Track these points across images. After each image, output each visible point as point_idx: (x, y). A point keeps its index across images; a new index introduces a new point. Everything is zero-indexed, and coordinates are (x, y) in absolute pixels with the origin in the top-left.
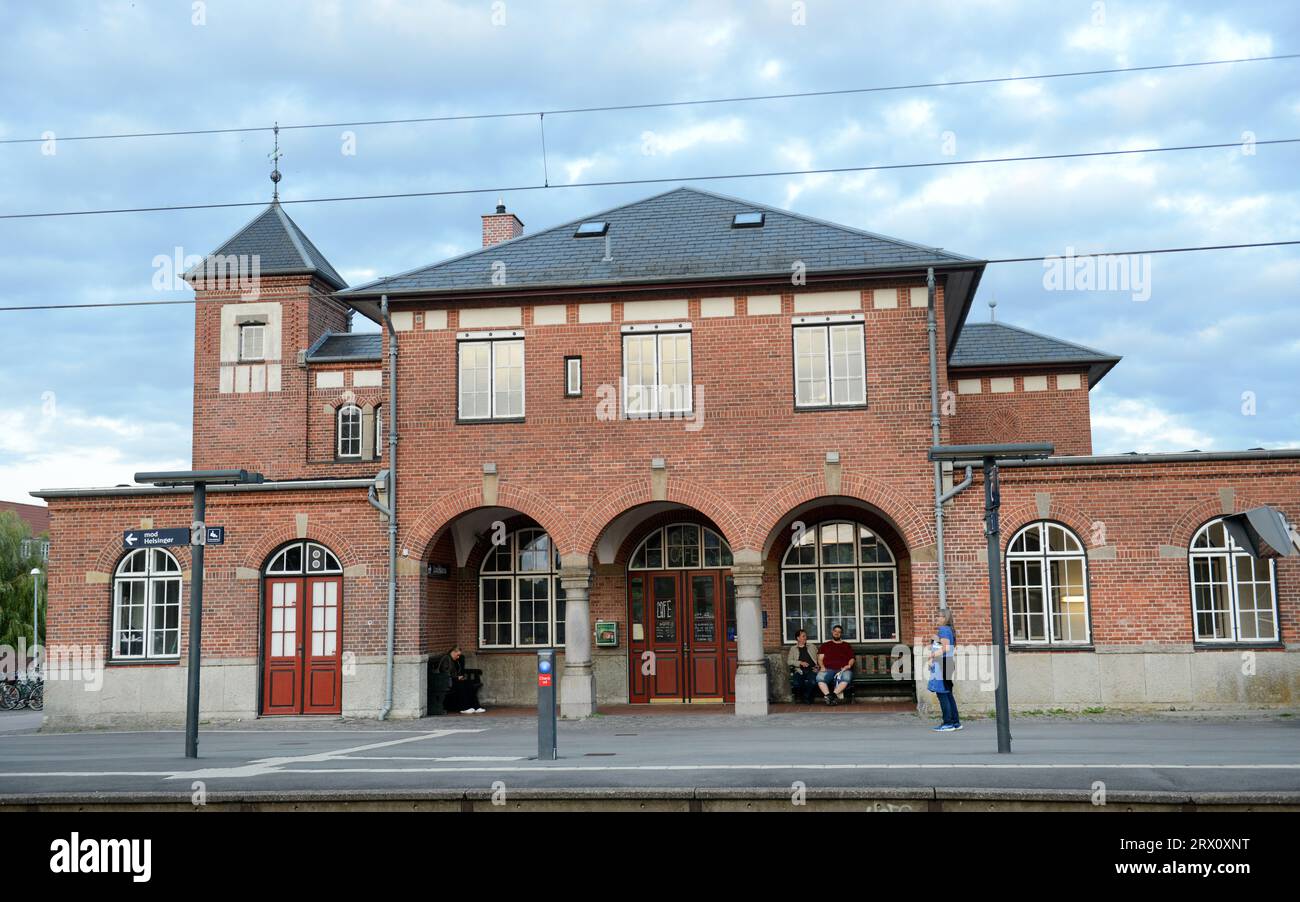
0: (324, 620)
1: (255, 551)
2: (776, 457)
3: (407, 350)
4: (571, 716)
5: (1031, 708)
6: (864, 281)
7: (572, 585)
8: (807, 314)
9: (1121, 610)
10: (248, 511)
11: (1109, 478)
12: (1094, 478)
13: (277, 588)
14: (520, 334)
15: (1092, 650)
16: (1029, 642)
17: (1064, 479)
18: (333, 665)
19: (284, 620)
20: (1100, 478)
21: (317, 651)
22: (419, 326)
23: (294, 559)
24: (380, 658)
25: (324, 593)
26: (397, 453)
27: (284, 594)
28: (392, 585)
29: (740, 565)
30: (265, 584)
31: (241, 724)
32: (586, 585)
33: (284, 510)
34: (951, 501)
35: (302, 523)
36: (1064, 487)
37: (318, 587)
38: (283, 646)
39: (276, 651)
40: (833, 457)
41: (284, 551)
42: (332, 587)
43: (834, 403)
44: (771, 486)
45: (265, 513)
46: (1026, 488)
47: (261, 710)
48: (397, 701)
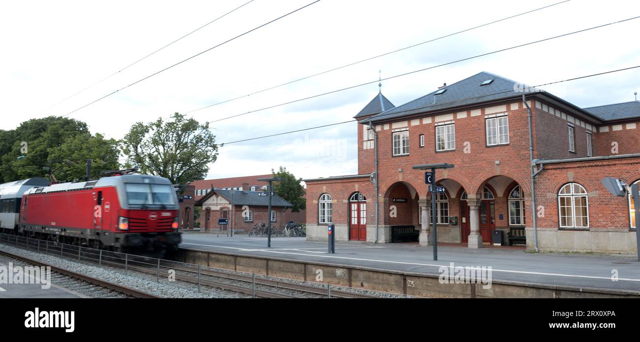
0: (363, 214)
1: (347, 195)
2: (480, 163)
3: (380, 136)
4: (422, 245)
5: (566, 250)
6: (507, 101)
7: (422, 205)
8: (489, 114)
9: (600, 215)
10: (345, 184)
11: (595, 166)
12: (589, 166)
13: (353, 205)
14: (408, 129)
15: (589, 230)
16: (567, 227)
17: (578, 167)
18: (364, 227)
19: (354, 214)
20: (592, 166)
21: (362, 223)
22: (382, 129)
23: (356, 197)
24: (375, 226)
25: (363, 207)
26: (378, 167)
27: (354, 207)
28: (377, 204)
29: (470, 199)
30: (350, 204)
31: (344, 242)
32: (426, 205)
33: (353, 183)
34: (537, 176)
35: (357, 187)
36: (578, 170)
37: (362, 205)
38: (354, 221)
39: (353, 223)
40: (497, 162)
41: (354, 195)
42: (365, 205)
43: (499, 144)
44: (479, 173)
45: (349, 184)
46: (564, 171)
47: (350, 238)
48: (379, 238)
